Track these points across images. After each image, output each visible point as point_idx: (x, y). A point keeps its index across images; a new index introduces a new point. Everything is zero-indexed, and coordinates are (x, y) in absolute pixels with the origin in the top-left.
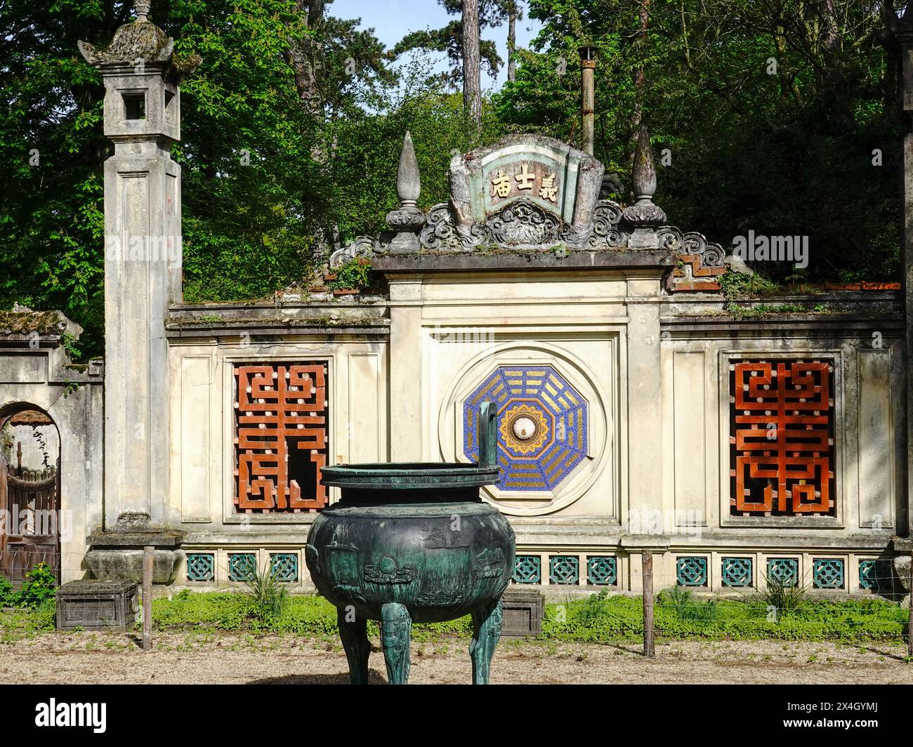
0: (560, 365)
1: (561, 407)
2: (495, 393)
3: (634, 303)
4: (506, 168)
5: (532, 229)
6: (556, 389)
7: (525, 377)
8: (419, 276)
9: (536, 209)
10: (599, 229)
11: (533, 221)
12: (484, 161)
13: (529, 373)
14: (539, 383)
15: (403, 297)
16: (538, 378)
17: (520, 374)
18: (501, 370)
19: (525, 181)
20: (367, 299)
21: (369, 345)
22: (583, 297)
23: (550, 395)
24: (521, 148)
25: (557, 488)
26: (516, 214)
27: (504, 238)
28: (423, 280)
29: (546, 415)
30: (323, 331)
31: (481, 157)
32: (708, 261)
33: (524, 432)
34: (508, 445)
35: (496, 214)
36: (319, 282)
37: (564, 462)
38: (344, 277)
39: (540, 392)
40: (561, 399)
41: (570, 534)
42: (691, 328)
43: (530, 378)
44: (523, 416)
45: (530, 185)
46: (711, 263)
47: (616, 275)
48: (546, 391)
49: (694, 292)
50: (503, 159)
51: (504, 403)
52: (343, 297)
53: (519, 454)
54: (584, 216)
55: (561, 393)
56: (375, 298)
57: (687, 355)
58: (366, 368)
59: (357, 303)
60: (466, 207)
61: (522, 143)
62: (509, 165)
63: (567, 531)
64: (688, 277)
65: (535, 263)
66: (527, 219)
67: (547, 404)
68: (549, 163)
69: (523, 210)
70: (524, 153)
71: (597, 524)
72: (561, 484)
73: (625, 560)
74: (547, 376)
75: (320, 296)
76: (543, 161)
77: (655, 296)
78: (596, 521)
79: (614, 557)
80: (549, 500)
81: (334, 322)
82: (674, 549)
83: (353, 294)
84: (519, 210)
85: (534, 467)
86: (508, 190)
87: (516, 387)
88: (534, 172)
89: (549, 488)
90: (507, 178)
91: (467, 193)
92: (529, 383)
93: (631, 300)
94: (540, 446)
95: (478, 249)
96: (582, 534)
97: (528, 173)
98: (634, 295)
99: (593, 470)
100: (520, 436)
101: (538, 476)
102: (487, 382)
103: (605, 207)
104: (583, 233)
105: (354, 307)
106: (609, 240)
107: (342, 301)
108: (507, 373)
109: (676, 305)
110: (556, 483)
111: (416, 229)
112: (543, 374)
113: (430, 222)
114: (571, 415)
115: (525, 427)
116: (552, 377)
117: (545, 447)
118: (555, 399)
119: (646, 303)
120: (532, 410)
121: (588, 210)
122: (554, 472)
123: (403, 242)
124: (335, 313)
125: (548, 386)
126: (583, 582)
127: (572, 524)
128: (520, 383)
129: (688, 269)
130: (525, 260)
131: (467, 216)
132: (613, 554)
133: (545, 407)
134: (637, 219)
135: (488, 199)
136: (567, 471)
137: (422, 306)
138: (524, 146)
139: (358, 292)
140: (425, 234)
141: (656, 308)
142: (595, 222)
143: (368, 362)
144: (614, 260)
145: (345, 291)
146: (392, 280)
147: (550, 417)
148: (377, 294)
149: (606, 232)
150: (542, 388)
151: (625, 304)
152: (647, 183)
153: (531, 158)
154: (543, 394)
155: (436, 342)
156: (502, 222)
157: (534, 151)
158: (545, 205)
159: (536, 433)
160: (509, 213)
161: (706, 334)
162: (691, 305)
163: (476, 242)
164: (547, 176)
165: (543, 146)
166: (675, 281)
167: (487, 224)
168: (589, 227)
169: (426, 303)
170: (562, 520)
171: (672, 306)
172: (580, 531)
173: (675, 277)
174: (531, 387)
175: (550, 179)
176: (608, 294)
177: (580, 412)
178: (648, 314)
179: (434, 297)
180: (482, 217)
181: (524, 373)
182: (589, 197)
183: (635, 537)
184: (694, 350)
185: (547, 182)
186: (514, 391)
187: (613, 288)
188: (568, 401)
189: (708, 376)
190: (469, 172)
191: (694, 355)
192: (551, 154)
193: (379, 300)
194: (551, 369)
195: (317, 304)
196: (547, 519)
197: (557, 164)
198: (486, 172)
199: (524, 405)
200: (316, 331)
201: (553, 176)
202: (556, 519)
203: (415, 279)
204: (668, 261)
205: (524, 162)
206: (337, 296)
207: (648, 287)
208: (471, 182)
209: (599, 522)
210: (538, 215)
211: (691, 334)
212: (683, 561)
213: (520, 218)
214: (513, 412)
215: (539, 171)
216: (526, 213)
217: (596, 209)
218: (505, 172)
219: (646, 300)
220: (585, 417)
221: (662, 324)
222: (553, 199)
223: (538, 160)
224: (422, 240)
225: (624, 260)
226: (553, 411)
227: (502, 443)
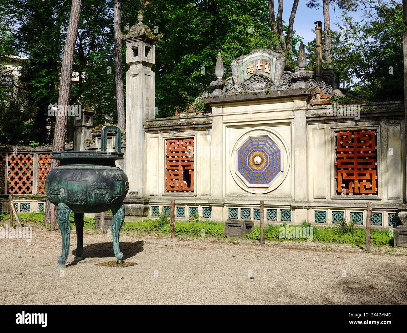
0: (271, 136)
1: (271, 152)
2: (248, 147)
3: (296, 110)
4: (252, 62)
5: (260, 84)
6: (269, 145)
7: (259, 141)
8: (221, 104)
9: (262, 76)
10: (284, 82)
11: (261, 81)
12: (244, 61)
13: (260, 139)
14: (263, 143)
15: (216, 113)
16: (263, 141)
17: (257, 140)
18: (251, 138)
19: (259, 67)
20: (206, 114)
21: (207, 131)
22: (278, 109)
23: (267, 147)
24: (258, 54)
25: (270, 183)
26: (255, 79)
27: (250, 88)
28: (223, 106)
29: (266, 155)
30: (191, 126)
31: (243, 59)
32: (326, 92)
34: (252, 167)
35: (248, 80)
36: (192, 109)
37: (272, 173)
38: (198, 106)
39: (263, 146)
40: (271, 149)
41: (273, 201)
42: (318, 119)
43: (260, 141)
44: (257, 156)
45: (261, 68)
46: (327, 93)
47: (289, 100)
48: (266, 146)
49: (321, 105)
50: (251, 59)
51: (251, 151)
52: (199, 114)
53: (256, 170)
54: (277, 78)
55: (271, 146)
56: (209, 114)
57: (318, 130)
58: (206, 140)
59: (203, 116)
60: (236, 78)
61: (258, 52)
62: (253, 61)
63: (272, 200)
64: (318, 99)
65: (259, 97)
66: (259, 81)
67: (266, 151)
68: (267, 59)
69: (257, 77)
70: (259, 56)
71: (284, 197)
72: (272, 182)
73: (294, 211)
74: (266, 140)
75: (192, 114)
76: (265, 58)
77: (304, 107)
78: (284, 196)
79: (290, 210)
80: (267, 188)
81: (194, 123)
82: (314, 208)
83: (202, 113)
84: (255, 77)
85: (262, 175)
86: (253, 70)
87: (255, 144)
88: (262, 63)
89: (267, 183)
90: (252, 66)
91: (236, 72)
92: (260, 143)
93: (295, 109)
94: (263, 167)
95: (240, 93)
96: (278, 201)
97: (260, 63)
98: (296, 107)
99: (283, 176)
100: (256, 163)
101: (263, 178)
102: (246, 143)
103: (286, 74)
104: (277, 84)
105: (202, 117)
106: (287, 86)
107: (199, 115)
108: (252, 140)
109: (313, 110)
110: (270, 181)
111: (222, 87)
112: (265, 139)
113: (226, 85)
114: (275, 155)
115: (258, 160)
116: (268, 140)
117: (265, 167)
118: (269, 149)
119: (300, 110)
120: (261, 153)
121: (279, 75)
122: (269, 177)
123: (216, 93)
124: (196, 119)
125: (266, 144)
126: (279, 220)
127: (275, 197)
128: (256, 143)
129: (318, 96)
130: (255, 96)
131: (236, 81)
132: (289, 209)
133: (265, 152)
134: (297, 77)
135: (246, 75)
136: (273, 177)
137: (223, 116)
138: (258, 53)
139: (203, 112)
140: (224, 89)
141: (304, 112)
142: (282, 79)
143: (207, 137)
144: (287, 93)
145: (199, 112)
146: (213, 106)
147: (267, 156)
148: (209, 112)
149: (286, 83)
150: (264, 145)
151: (293, 111)
152: (302, 63)
153: (261, 58)
154: (265, 147)
155: (228, 129)
156: (250, 83)
157: (262, 55)
158: (266, 75)
159: (262, 162)
160: (252, 79)
161: (324, 121)
162: (319, 110)
163: (240, 90)
164: (267, 64)
165: (265, 53)
166: (314, 101)
167: (244, 83)
168: (280, 82)
169: (224, 114)
170: (271, 195)
171: (312, 111)
172: (277, 200)
173: (313, 99)
174: (260, 144)
175: (268, 65)
176: (287, 107)
177: (278, 154)
178: (301, 114)
179: (227, 112)
180: (243, 81)
181: (258, 139)
182: (279, 70)
183: (296, 202)
184: (321, 128)
185: (267, 66)
186: (254, 146)
187: (288, 105)
188: (274, 149)
190: (237, 65)
191: (321, 130)
192: (268, 55)
193: (210, 114)
194: (267, 137)
195: (190, 117)
196: (266, 195)
197: (270, 59)
198: (245, 64)
199: (258, 152)
200: (189, 127)
201: (268, 64)
202: (269, 195)
203: (220, 106)
204: (307, 92)
205: (259, 59)
206: (197, 114)
207: (302, 103)
208: (238, 68)
209: (285, 196)
210: (263, 79)
211: (319, 122)
212: (317, 212)
213: (257, 81)
214: (254, 154)
215: (264, 62)
216: (258, 79)
217: (283, 74)
218: (252, 64)
219: (300, 108)
220: (280, 156)
221: (307, 118)
222: (269, 72)
223: (264, 58)
224: (223, 91)
225: (290, 93)
226: (268, 154)
227: (250, 166)
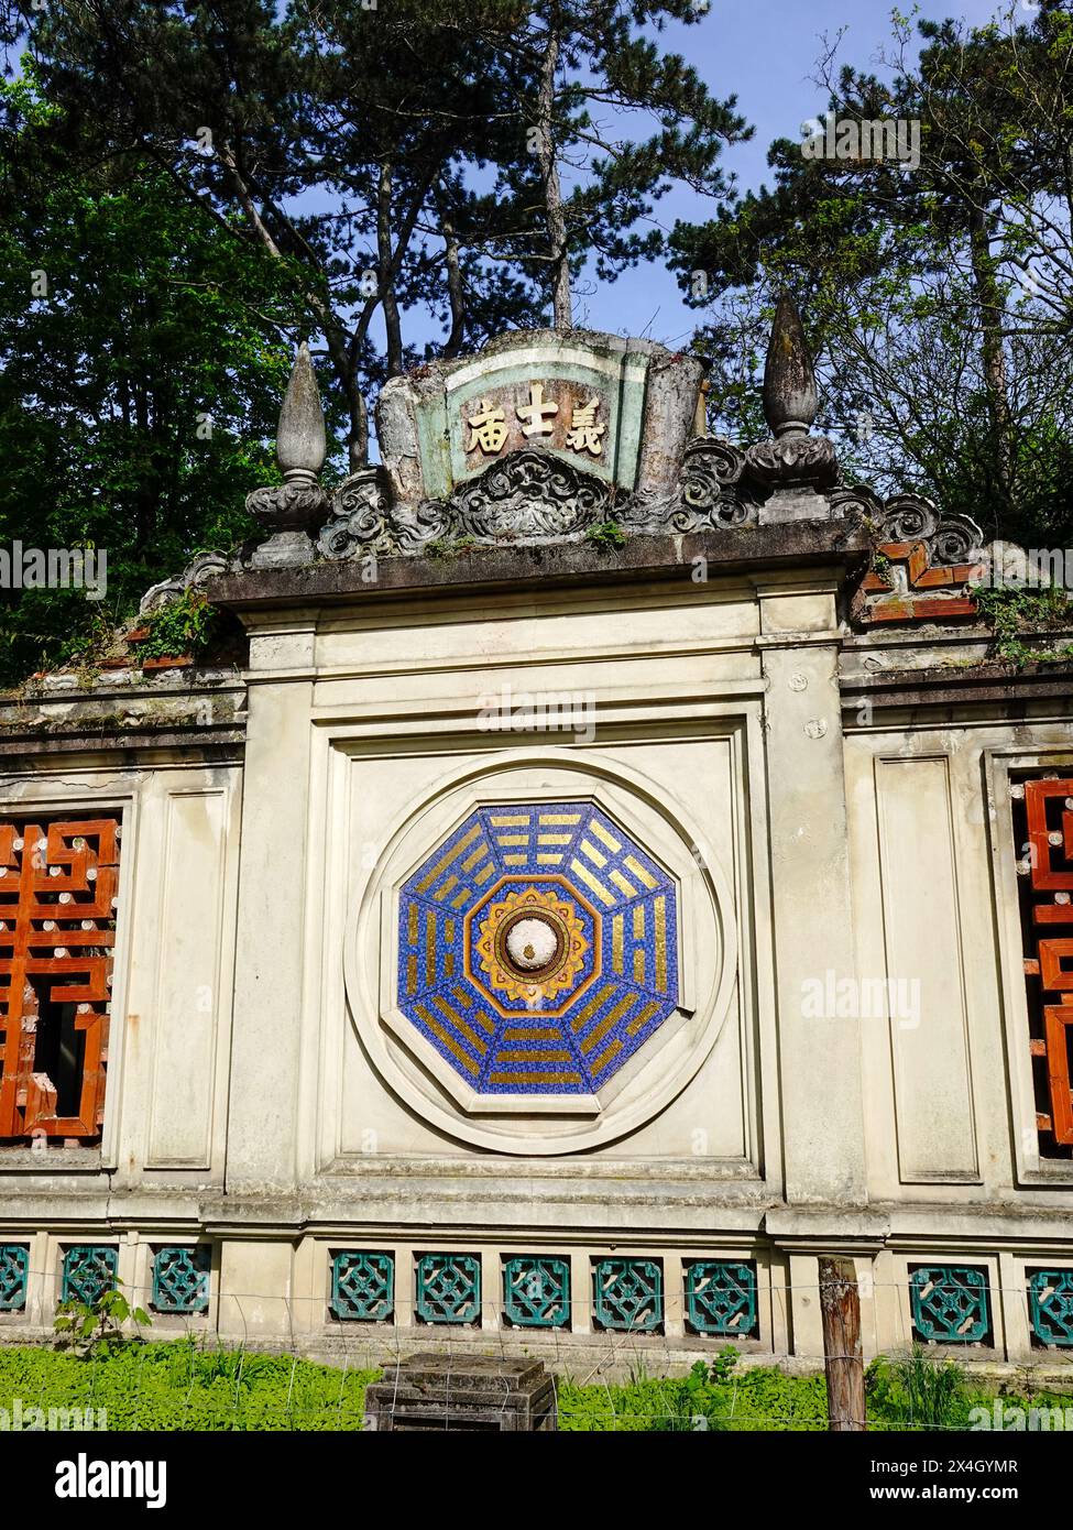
0: (613, 797)
1: (618, 894)
2: (468, 866)
3: (778, 646)
4: (499, 396)
5: (549, 508)
6: (605, 851)
7: (535, 829)
8: (309, 615)
9: (559, 467)
10: (694, 495)
11: (552, 492)
12: (452, 382)
13: (545, 820)
14: (567, 839)
15: (277, 661)
16: (564, 829)
17: (524, 821)
18: (485, 811)
19: (537, 418)
20: (210, 676)
21: (208, 773)
22: (660, 642)
23: (591, 866)
24: (530, 355)
25: (609, 1088)
26: (516, 480)
27: (489, 528)
28: (317, 624)
29: (582, 911)
30: (112, 743)
31: (446, 374)
32: (944, 554)
33: (529, 951)
34: (495, 985)
35: (474, 482)
36: (120, 650)
37: (623, 1024)
38: (163, 631)
39: (567, 860)
40: (615, 876)
41: (639, 1202)
42: (914, 699)
43: (547, 830)
44: (529, 916)
45: (548, 426)
46: (952, 558)
47: (733, 589)
48: (583, 858)
49: (915, 623)
50: (491, 378)
51: (486, 886)
52: (161, 676)
53: (521, 1006)
54: (658, 467)
55: (615, 861)
56: (226, 674)
57: (908, 765)
58: (199, 822)
59: (187, 686)
60: (408, 466)
61: (530, 346)
62: (503, 390)
63: (632, 1194)
64: (901, 592)
65: (552, 565)
66: (540, 491)
67: (584, 887)
68: (587, 379)
69: (529, 470)
70: (536, 365)
71: (704, 1177)
72: (619, 1077)
73: (778, 1271)
74: (583, 825)
75: (118, 676)
76: (574, 376)
77: (826, 629)
78: (703, 1170)
79: (751, 1264)
80: (592, 1116)
81: (133, 722)
82: (901, 1244)
83: (182, 668)
84: (521, 469)
85: (554, 1035)
86: (501, 438)
87: (515, 850)
88: (557, 400)
89: (591, 1085)
90: (499, 414)
91: (411, 436)
92: (544, 840)
93: (771, 640)
94: (569, 984)
95: (433, 551)
96: (670, 1202)
97: (544, 402)
98: (776, 629)
99: (694, 1043)
100: (522, 960)
101: (564, 1056)
102: (452, 842)
103: (705, 451)
104: (657, 504)
105: (182, 693)
106: (716, 517)
107: (160, 682)
108: (496, 821)
109: (874, 654)
110: (607, 1073)
111: (311, 521)
112: (575, 819)
113: (339, 511)
114: (639, 913)
115: (534, 939)
116: (595, 826)
117: (579, 987)
118: (602, 875)
119: (804, 644)
120: (550, 902)
121: (667, 453)
122: (601, 1047)
123: (282, 550)
124: (141, 706)
125: (586, 847)
126: (674, 1328)
127: (645, 1175)
128: (524, 840)
129: (898, 576)
130: (530, 560)
131: (409, 484)
132: (747, 1255)
133: (579, 895)
134: (777, 465)
135: (459, 459)
136: (633, 1046)
137: (315, 679)
138: (535, 350)
139: (190, 661)
140: (327, 536)
141: (828, 657)
142: (684, 481)
143: (203, 810)
144: (727, 548)
145: (168, 662)
146: (255, 627)
147: (591, 916)
148: (227, 665)
149: (709, 501)
150: (572, 851)
151: (756, 650)
152: (798, 394)
153: (551, 374)
154: (576, 866)
155: (340, 758)
156: (486, 499)
157: (556, 358)
158: (580, 463)
159: (558, 954)
160: (502, 479)
161: (951, 714)
162: (909, 652)
163: (428, 536)
164: (582, 406)
165: (574, 346)
166: (870, 601)
167: (455, 501)
168: (670, 491)
169: (322, 672)
170: (621, 1165)
171: (864, 656)
172: (663, 1193)
173: (869, 592)
174: (547, 849)
175: (589, 410)
176: (715, 633)
177: (660, 904)
178: (812, 671)
179: (341, 661)
180: (444, 489)
181: (534, 820)
182: (670, 426)
183: (802, 1210)
184: (921, 752)
185: (583, 417)
186: (509, 860)
187: (729, 620)
188: (632, 878)
189: (959, 812)
190: (417, 400)
191: (922, 765)
192: (590, 360)
193: (232, 678)
194: (592, 807)
195: (107, 691)
196: (586, 1164)
197: (604, 379)
198: (455, 403)
199: (531, 891)
200: (98, 744)
201: (595, 402)
202: (606, 1163)
203: (302, 623)
204: (851, 540)
205: (534, 382)
206: (150, 673)
207: (811, 610)
208: (420, 419)
209: (711, 1170)
210: (562, 480)
211: (914, 715)
212: (924, 1274)
213: (525, 490)
214: (507, 906)
215: (566, 397)
216: (536, 476)
217: (688, 455)
218: (497, 404)
219: (804, 637)
220: (671, 915)
221: (846, 691)
222: (596, 449)
223: (564, 376)
224: (320, 546)
225: (750, 547)
226: (598, 902)
227: (484, 979)
